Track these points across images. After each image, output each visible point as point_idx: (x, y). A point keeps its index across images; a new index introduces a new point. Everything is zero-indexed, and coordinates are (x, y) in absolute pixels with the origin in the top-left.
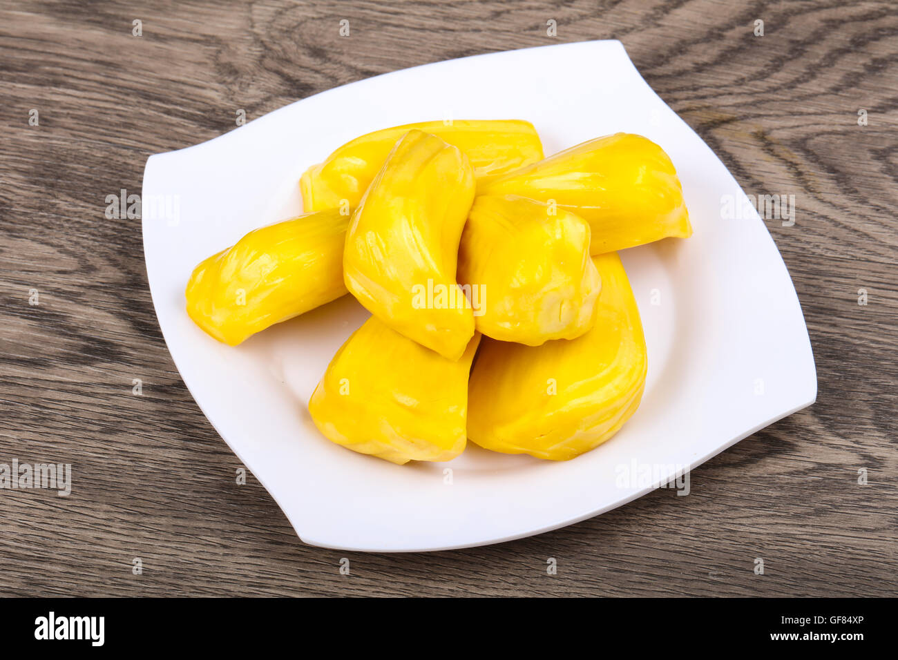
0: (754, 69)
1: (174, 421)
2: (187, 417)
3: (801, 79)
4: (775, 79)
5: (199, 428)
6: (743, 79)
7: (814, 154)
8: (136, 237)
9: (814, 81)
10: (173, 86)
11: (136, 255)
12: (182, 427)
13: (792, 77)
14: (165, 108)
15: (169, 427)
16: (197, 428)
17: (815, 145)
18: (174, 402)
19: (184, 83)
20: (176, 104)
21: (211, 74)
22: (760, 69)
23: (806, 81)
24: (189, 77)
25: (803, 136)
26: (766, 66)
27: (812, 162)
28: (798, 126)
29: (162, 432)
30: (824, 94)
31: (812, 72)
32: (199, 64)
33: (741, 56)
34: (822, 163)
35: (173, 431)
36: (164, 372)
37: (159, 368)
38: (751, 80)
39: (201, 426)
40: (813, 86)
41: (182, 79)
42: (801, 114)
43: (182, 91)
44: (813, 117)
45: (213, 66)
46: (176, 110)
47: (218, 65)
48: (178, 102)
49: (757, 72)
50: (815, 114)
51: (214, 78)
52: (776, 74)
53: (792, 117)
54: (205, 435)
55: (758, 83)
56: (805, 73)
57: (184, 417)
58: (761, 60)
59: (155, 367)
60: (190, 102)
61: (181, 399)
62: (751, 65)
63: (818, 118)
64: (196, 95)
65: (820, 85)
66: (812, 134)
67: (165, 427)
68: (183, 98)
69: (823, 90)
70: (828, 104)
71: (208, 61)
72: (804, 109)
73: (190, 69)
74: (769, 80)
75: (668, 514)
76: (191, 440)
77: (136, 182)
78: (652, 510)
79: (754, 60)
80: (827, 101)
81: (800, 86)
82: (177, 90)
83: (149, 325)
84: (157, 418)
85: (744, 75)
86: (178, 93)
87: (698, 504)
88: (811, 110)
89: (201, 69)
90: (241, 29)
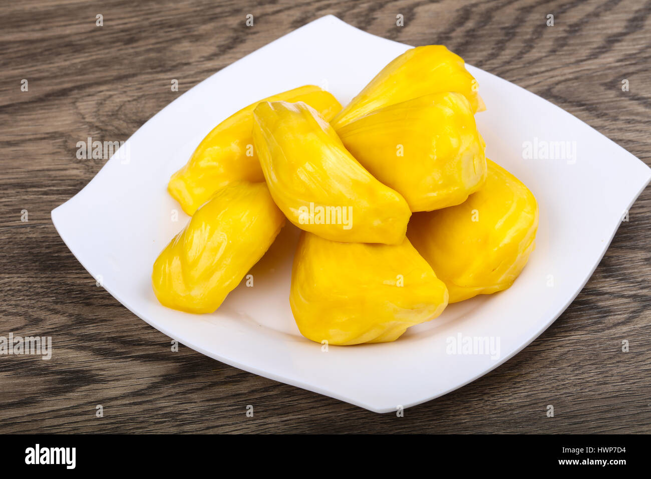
0: (485, 53)
1: (162, 414)
2: (172, 408)
3: (524, 51)
4: (505, 55)
5: (186, 414)
6: (481, 61)
7: (561, 98)
8: (63, 288)
9: (534, 50)
10: (40, 174)
11: (71, 301)
12: (171, 417)
13: (516, 51)
14: (41, 191)
15: (160, 420)
16: (184, 414)
17: (559, 91)
18: (156, 400)
19: (48, 170)
20: (49, 186)
21: (67, 158)
22: (490, 52)
23: (528, 51)
24: (50, 165)
25: (546, 87)
26: (493, 49)
27: (563, 103)
28: (539, 83)
29: (157, 425)
30: (546, 56)
31: (529, 45)
32: (53, 154)
33: (471, 47)
34: (570, 102)
35: (165, 422)
36: (136, 380)
37: (131, 378)
38: (486, 61)
39: (186, 412)
40: (534, 54)
41: (46, 167)
42: (537, 73)
43: (50, 176)
44: (547, 74)
45: (66, 152)
46: (51, 190)
47: (69, 151)
48: (50, 184)
49: (489, 54)
50: (547, 71)
51: (71, 160)
52: (503, 53)
53: (530, 77)
54: (194, 418)
55: (494, 61)
56: (525, 47)
57: (169, 409)
58: (487, 46)
59: (126, 379)
60: (60, 182)
61: (160, 396)
62: (482, 51)
63: (551, 73)
64: (63, 176)
65: (539, 52)
66: (552, 84)
67: (157, 420)
68: (52, 180)
69: (544, 54)
70: (552, 62)
71: (59, 150)
72: (537, 70)
73: (48, 159)
74: (500, 57)
75: (592, 371)
76: (184, 424)
77: (44, 248)
78: (578, 372)
79: (482, 47)
80: (550, 60)
81: (525, 56)
82: (44, 176)
83: (107, 349)
84: (146, 416)
85: (481, 59)
86: (46, 178)
87: (610, 358)
88: (543, 69)
89: (56, 157)
90: (75, 122)
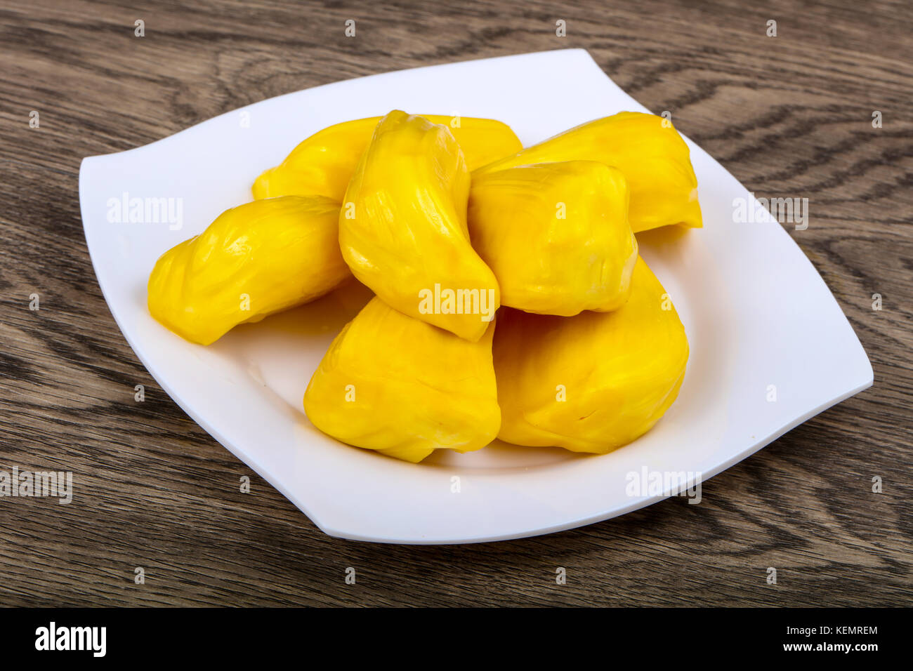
0: (774, 170)
1: (84, 446)
2: (100, 444)
3: (827, 184)
4: (798, 181)
5: (112, 456)
6: (762, 178)
7: (838, 257)
8: (62, 259)
9: (841, 188)
10: (122, 119)
11: (59, 277)
12: (91, 453)
13: (816, 181)
14: (110, 140)
15: (77, 452)
16: (109, 455)
17: (840, 248)
18: (86, 426)
19: (135, 119)
20: (124, 137)
21: (167, 113)
22: (781, 170)
23: (832, 186)
24: (140, 114)
25: (826, 238)
26: (788, 168)
27: (836, 263)
28: (821, 229)
29: (68, 456)
30: (851, 201)
31: (839, 179)
32: (154, 102)
33: (760, 156)
34: (847, 266)
35: (81, 456)
36: (77, 395)
37: (73, 391)
38: (770, 179)
39: (114, 454)
40: (839, 192)
41: (133, 114)
42: (826, 217)
43: (131, 126)
44: (839, 222)
45: (169, 106)
46: (123, 143)
47: (175, 105)
48: (126, 136)
49: (778, 173)
50: (841, 219)
51: (169, 117)
52: (798, 177)
53: (814, 219)
54: (118, 465)
55: (780, 183)
56: (831, 179)
57: (96, 443)
58: (782, 162)
59: (68, 390)
60: (139, 136)
61: (94, 424)
62: (772, 165)
63: (845, 223)
64: (147, 131)
65: (847, 192)
66: (838, 237)
67: (72, 450)
68: (131, 132)
69: (850, 197)
70: (856, 210)
71: (163, 100)
72: (829, 213)
73: (143, 106)
74: (791, 181)
75: (655, 597)
76: (101, 467)
77: (68, 206)
78: (636, 590)
79: (775, 161)
80: (854, 207)
81: (825, 190)
82: (125, 124)
83: (67, 347)
84: (63, 440)
85: (763, 174)
86: (125, 127)
87: (691, 590)
88: (837, 214)
89: (154, 107)
90: (205, 75)
